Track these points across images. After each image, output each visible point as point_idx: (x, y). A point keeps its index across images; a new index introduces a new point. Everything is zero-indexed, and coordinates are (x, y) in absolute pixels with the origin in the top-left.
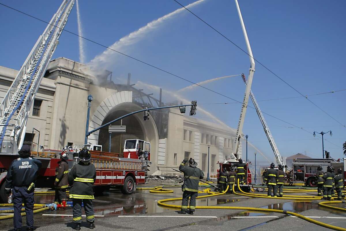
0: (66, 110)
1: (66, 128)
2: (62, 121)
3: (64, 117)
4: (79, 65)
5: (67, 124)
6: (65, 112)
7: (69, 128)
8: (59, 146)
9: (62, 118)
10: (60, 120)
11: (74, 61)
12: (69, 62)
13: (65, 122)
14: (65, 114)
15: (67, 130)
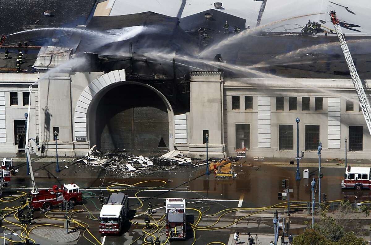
0: (48, 100)
1: (50, 116)
2: (45, 110)
3: (47, 107)
4: (57, 57)
5: (50, 112)
6: (47, 102)
7: (53, 116)
8: (45, 131)
9: (44, 108)
10: (43, 109)
11: (51, 56)
12: (46, 58)
13: (48, 111)
14: (47, 104)
15: (51, 117)
